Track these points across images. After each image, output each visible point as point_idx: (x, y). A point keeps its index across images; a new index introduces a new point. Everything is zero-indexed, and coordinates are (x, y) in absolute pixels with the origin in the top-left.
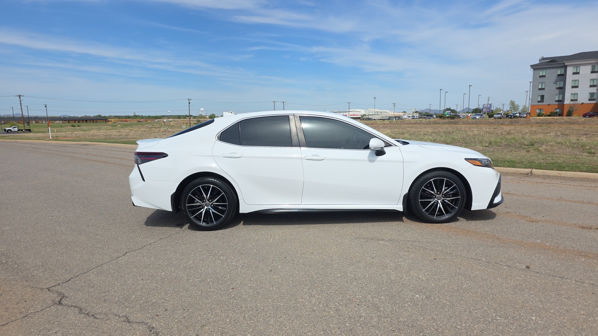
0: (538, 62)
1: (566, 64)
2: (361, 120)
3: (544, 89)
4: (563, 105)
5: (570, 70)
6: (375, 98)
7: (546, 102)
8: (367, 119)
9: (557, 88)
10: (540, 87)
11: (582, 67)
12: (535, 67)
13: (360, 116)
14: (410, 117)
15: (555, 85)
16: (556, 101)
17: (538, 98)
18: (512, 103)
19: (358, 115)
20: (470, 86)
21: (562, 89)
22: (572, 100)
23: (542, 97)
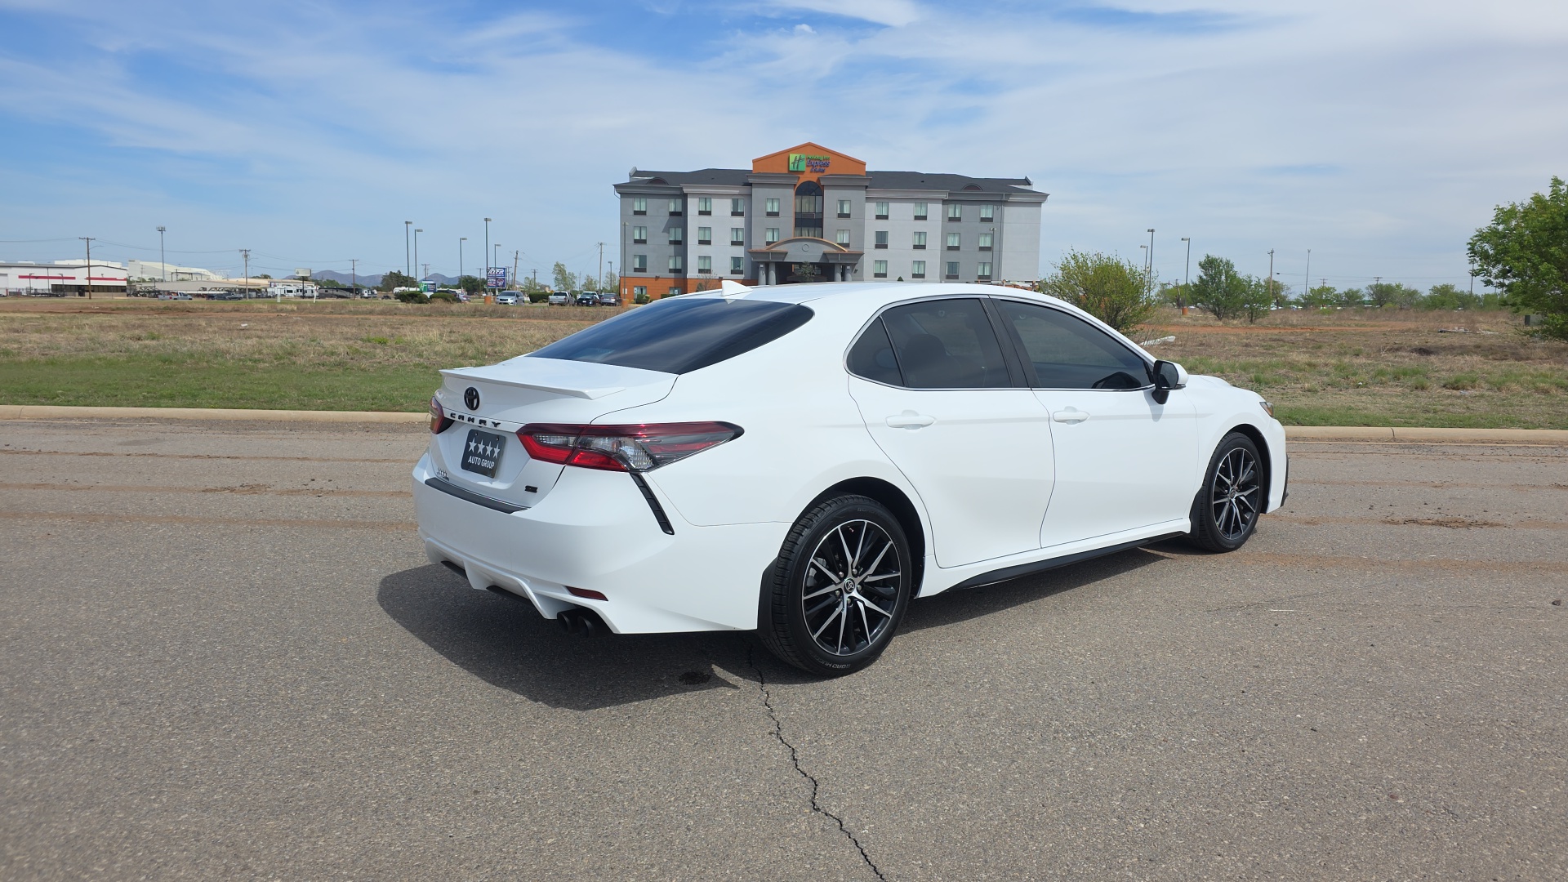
0: (627, 180)
1: (685, 191)
2: (128, 295)
3: (644, 242)
4: (685, 279)
5: (694, 206)
6: (162, 230)
7: (650, 273)
8: (149, 292)
9: (671, 242)
10: (637, 237)
11: (714, 201)
12: (623, 190)
13: (124, 283)
14: (291, 291)
15: (666, 234)
16: (671, 271)
17: (634, 261)
18: (560, 270)
19: (115, 279)
20: (486, 220)
21: (680, 245)
22: (701, 271)
23: (643, 259)
